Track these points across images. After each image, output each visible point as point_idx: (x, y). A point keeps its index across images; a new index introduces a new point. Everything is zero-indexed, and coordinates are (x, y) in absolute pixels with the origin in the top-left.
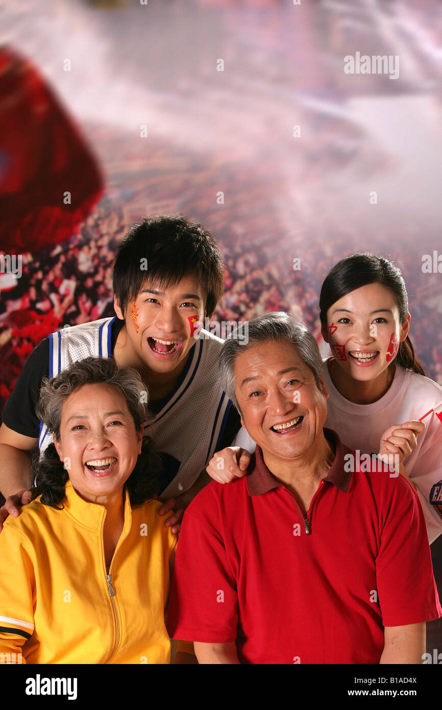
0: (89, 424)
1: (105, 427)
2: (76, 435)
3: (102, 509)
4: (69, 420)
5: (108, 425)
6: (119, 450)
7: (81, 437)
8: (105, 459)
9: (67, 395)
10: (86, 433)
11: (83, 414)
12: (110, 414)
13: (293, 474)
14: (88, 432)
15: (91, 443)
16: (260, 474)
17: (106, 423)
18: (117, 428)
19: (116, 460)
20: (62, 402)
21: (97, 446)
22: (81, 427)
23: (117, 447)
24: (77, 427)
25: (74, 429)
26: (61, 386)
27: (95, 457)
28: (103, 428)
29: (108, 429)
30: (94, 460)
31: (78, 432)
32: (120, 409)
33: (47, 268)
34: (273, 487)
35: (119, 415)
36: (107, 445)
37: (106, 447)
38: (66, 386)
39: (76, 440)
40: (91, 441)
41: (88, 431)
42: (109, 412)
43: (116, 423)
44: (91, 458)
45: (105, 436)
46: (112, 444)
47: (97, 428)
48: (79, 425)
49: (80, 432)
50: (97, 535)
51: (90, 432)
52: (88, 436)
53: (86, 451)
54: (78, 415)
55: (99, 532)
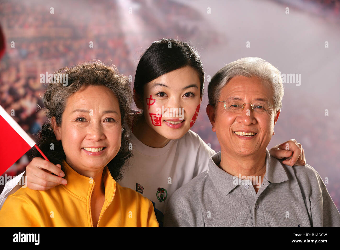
1: (102, 122)
2: (77, 126)
4: (73, 112)
5: (104, 121)
7: (82, 128)
10: (86, 126)
11: (85, 109)
14: (88, 125)
18: (110, 124)
24: (79, 119)
25: (76, 120)
28: (100, 121)
30: (90, 147)
31: (79, 123)
35: (113, 114)
40: (90, 132)
41: (88, 123)
43: (109, 120)
46: (106, 138)
47: (96, 122)
48: (81, 116)
49: (80, 124)
50: (86, 204)
51: (90, 125)
52: (87, 128)
53: (85, 139)
54: (82, 109)
55: (88, 202)
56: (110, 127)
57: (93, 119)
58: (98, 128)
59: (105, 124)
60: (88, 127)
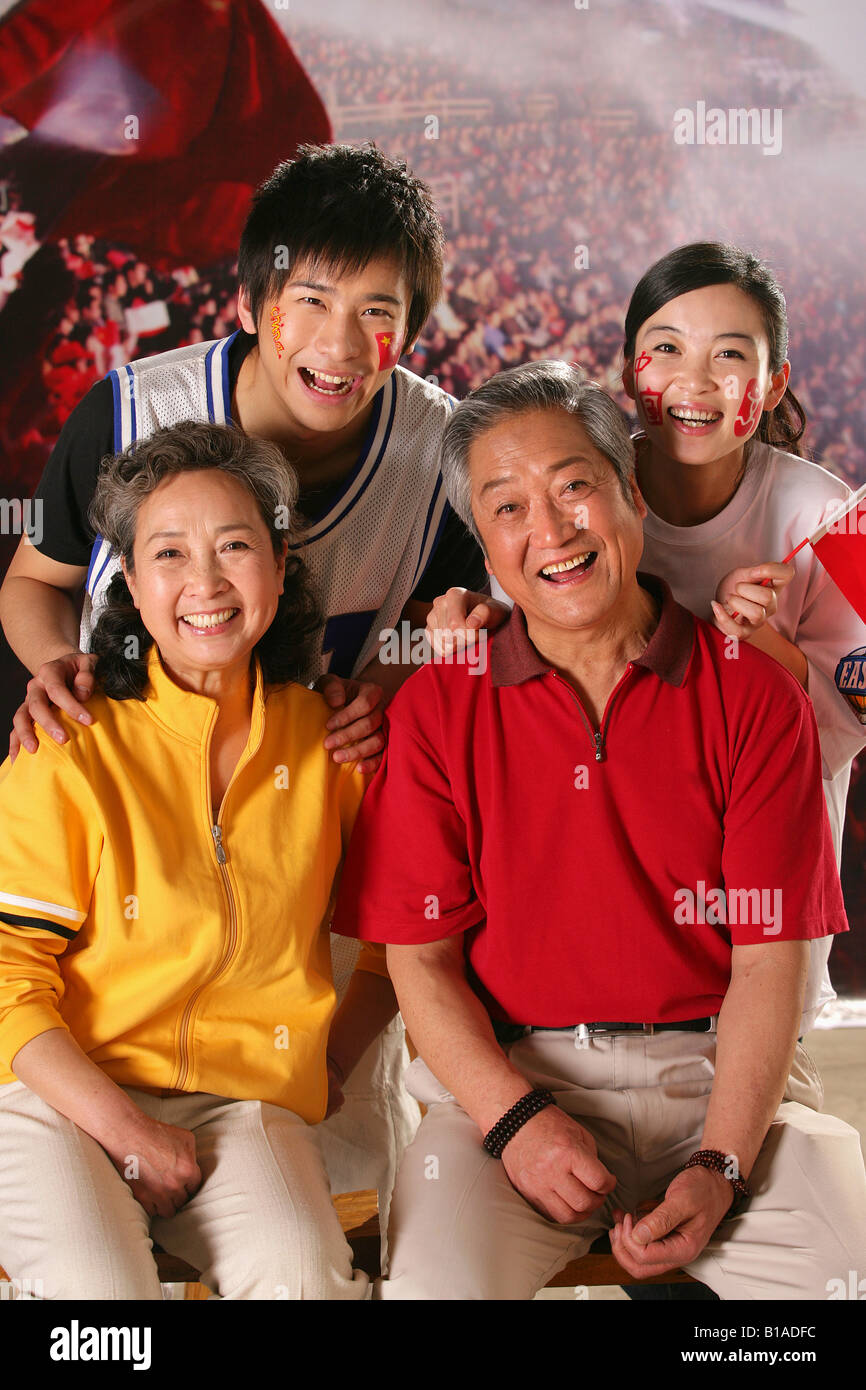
0: (187, 547)
1: (218, 553)
2: (163, 568)
3: (212, 704)
4: (151, 538)
5: (223, 550)
6: (244, 595)
7: (173, 571)
8: (217, 612)
9: (148, 493)
10: (183, 564)
11: (175, 528)
12: (227, 529)
13: (577, 654)
14: (186, 563)
15: (192, 585)
16: (515, 648)
17: (219, 544)
18: (238, 554)
19: (237, 612)
20: (137, 505)
21: (203, 589)
22: (172, 553)
23: (242, 592)
24: (166, 553)
25: (160, 556)
26: (136, 476)
27: (199, 608)
28: (213, 553)
29: (223, 557)
30: (197, 614)
31: (165, 562)
32: (246, 520)
33: (224, 295)
34: (535, 673)
35: (242, 531)
36: (221, 588)
37: (219, 592)
38: (145, 477)
39: (164, 577)
40: (191, 580)
41: (185, 560)
42: (224, 524)
43: (237, 546)
44: (193, 611)
45: (218, 572)
46: (231, 586)
47: (203, 556)
48: (168, 548)
49: (171, 563)
50: (198, 752)
51: (190, 563)
52: (185, 570)
53: (182, 597)
54: (167, 531)
55: (203, 748)
56: (236, 561)
57: (197, 550)
58: (207, 568)
59: (224, 558)
60: (187, 566)
